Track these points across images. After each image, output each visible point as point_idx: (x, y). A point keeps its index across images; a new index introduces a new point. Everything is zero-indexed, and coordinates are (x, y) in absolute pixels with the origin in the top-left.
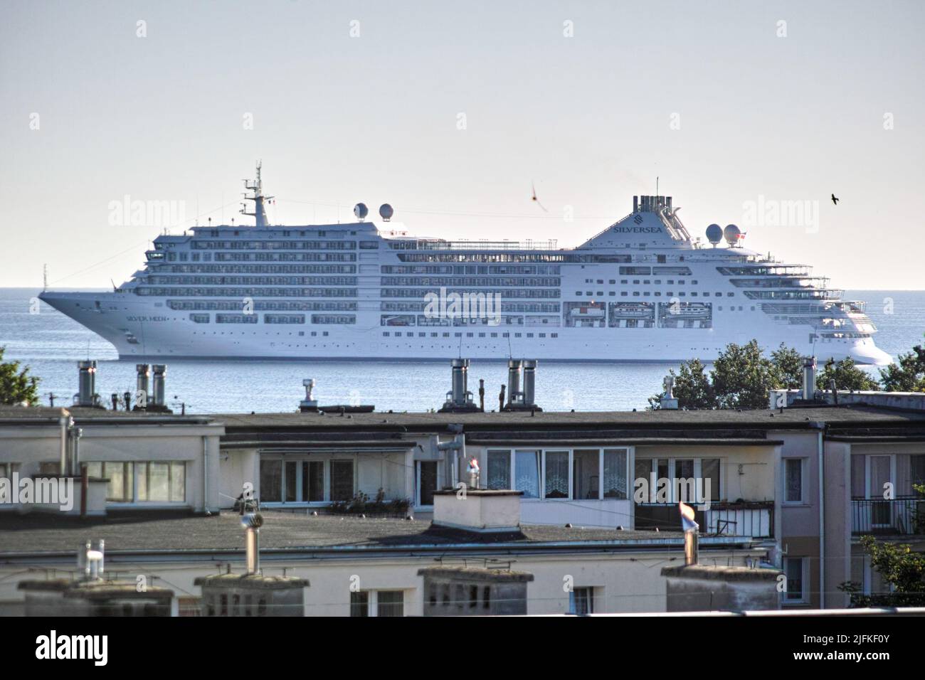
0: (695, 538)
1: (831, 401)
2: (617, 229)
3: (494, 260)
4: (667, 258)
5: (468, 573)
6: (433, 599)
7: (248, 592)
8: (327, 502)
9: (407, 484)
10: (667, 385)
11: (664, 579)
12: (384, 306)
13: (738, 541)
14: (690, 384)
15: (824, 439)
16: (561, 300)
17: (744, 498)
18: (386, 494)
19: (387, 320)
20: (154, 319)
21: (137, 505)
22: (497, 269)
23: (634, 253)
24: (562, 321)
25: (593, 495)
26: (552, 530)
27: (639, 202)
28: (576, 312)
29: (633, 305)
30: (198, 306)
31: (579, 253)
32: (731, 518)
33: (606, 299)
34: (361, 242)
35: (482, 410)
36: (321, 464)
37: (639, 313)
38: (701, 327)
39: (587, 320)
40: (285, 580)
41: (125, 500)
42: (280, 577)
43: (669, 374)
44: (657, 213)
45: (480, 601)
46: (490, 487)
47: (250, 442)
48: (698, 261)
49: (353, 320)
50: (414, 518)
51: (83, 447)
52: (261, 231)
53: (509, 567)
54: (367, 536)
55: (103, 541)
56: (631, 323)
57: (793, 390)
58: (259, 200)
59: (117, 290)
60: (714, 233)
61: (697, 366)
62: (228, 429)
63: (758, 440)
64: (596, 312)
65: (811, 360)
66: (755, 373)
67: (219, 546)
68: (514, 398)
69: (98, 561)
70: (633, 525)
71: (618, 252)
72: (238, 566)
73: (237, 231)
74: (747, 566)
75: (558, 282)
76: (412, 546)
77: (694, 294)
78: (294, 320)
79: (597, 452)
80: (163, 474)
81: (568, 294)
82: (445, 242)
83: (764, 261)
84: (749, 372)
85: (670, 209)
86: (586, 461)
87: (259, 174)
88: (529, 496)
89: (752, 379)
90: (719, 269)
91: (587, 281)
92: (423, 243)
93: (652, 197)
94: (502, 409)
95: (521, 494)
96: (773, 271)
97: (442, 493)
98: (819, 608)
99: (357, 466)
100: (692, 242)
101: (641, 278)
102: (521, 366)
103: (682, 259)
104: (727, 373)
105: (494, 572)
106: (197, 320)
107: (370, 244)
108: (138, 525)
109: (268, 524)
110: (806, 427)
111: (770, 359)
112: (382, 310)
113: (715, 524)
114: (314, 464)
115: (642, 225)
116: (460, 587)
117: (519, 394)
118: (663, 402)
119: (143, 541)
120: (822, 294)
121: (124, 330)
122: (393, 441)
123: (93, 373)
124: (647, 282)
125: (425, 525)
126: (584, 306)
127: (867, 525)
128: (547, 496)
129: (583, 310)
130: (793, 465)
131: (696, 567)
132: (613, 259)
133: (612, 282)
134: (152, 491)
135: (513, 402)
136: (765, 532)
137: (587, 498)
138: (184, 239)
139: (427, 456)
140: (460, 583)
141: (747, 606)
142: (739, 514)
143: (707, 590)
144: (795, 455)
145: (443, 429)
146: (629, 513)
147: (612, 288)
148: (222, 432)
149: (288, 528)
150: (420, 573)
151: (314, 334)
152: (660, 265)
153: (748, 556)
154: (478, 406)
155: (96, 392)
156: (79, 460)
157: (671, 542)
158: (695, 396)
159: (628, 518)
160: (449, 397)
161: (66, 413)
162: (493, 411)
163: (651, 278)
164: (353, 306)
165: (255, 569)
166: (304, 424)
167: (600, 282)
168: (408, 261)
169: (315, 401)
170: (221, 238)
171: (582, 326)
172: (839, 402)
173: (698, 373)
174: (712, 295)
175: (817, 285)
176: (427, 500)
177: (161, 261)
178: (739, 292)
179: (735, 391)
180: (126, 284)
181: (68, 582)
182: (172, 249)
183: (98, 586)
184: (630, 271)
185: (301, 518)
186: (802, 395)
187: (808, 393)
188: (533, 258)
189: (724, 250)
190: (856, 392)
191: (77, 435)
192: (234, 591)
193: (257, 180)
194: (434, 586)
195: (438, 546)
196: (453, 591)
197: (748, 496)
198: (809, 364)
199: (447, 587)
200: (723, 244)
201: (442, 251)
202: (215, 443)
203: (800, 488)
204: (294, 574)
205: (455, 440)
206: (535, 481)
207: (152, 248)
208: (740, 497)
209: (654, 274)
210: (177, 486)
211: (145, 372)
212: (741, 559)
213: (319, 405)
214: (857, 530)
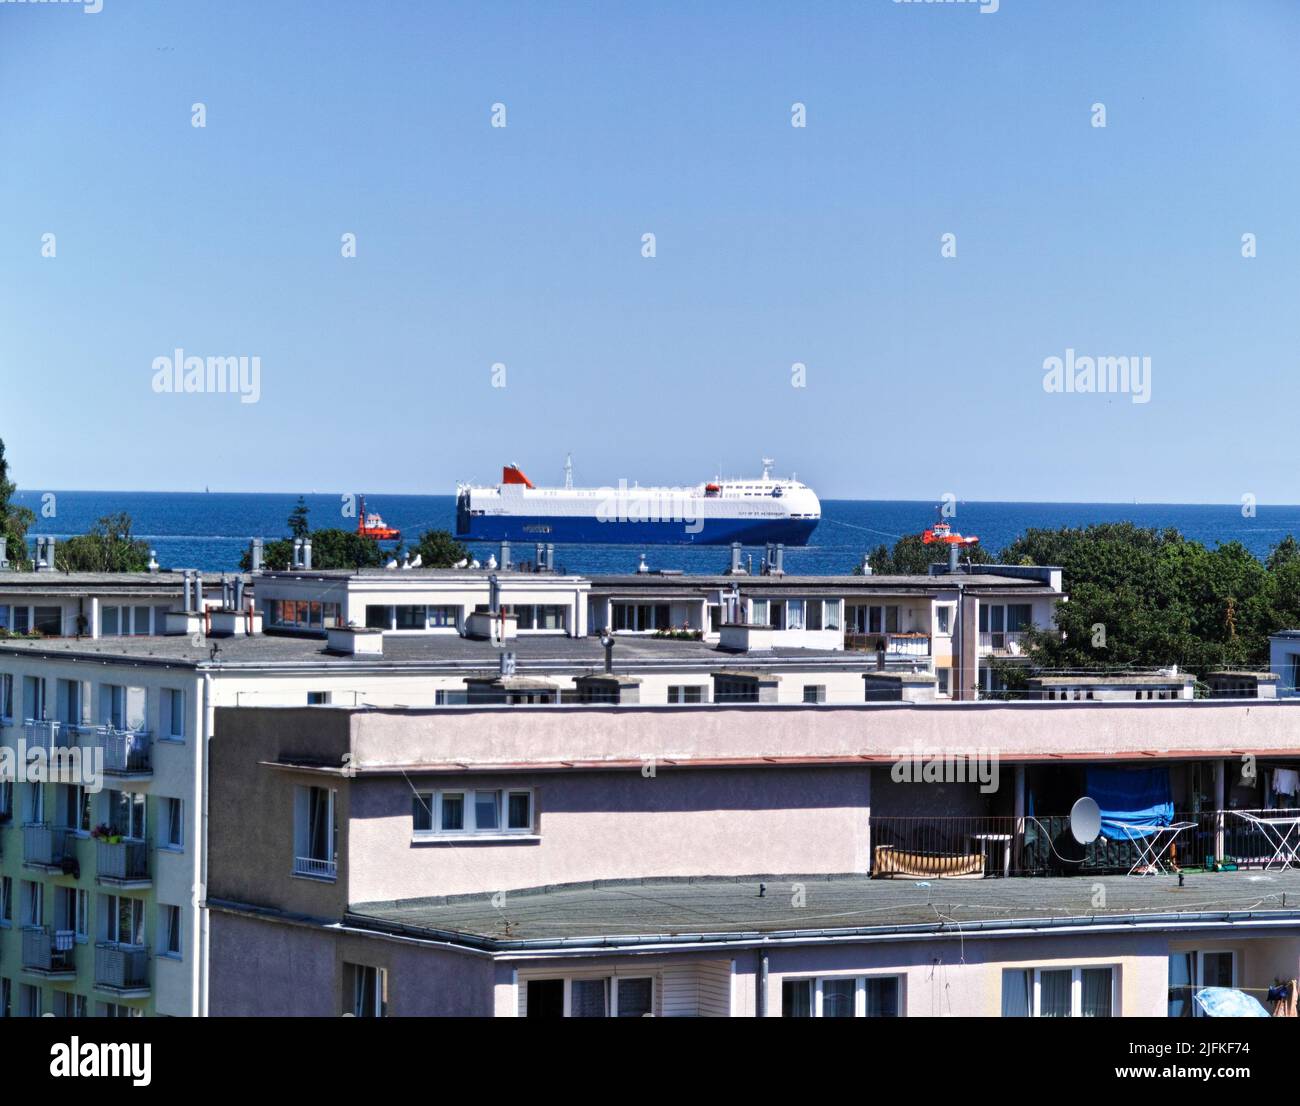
6: (720, 692)
8: (653, 631)
9: (702, 620)
13: (908, 658)
15: (963, 594)
36: (650, 607)
47: (605, 593)
55: (514, 654)
62: (592, 585)
63: (921, 594)
69: (512, 666)
70: (844, 647)
79: (822, 601)
99: (672, 609)
110: (951, 587)
122: (695, 593)
130: (943, 610)
136: (926, 652)
141: (916, 697)
143: (891, 688)
145: (725, 586)
146: (840, 639)
148: (589, 587)
150: (712, 675)
156: (499, 604)
157: (868, 658)
191: (499, 588)
194: (720, 684)
196: (732, 687)
199: (729, 685)
202: (584, 594)
203: (947, 624)
208: (909, 630)
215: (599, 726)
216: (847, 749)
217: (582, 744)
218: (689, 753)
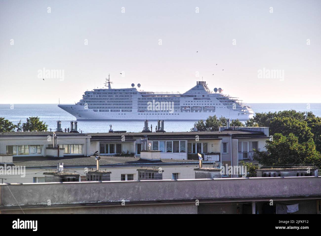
0: (202, 161)
1: (233, 129)
2: (193, 89)
3: (164, 97)
4: (205, 96)
5: (148, 170)
6: (140, 176)
7: (97, 175)
8: (115, 153)
9: (134, 149)
10: (195, 126)
11: (195, 171)
12: (139, 108)
13: (212, 162)
14: (200, 125)
15: (232, 138)
16: (180, 106)
17: (213, 152)
18: (129, 152)
19: (139, 111)
20: (85, 111)
21: (71, 154)
22: (165, 99)
23: (197, 95)
24: (180, 111)
25: (178, 152)
26: (168, 160)
27: (198, 83)
28: (183, 109)
29: (196, 107)
30: (95, 108)
31: (184, 95)
32: (210, 157)
33: (191, 106)
34: (133, 93)
35: (151, 132)
36: (114, 145)
37: (198, 109)
38: (213, 112)
39: (186, 111)
40: (106, 172)
41: (68, 153)
42: (105, 171)
43: (195, 123)
44: (202, 85)
45: (151, 177)
46: (153, 150)
47: (97, 140)
48: (212, 96)
49: (131, 111)
50: (136, 157)
51: (58, 141)
52: (109, 90)
53: (158, 169)
54: (125, 161)
55: (63, 163)
56: (196, 111)
57: (224, 127)
58: (109, 83)
59: (76, 104)
60: (216, 90)
61: (202, 121)
62: (92, 137)
63: (216, 138)
64: (188, 109)
65: (229, 119)
66: (215, 123)
67: (90, 164)
68: (159, 129)
69: (62, 168)
70: (187, 158)
71: (193, 94)
72: (95, 169)
73: (104, 90)
74: (214, 168)
75: (179, 102)
76: (135, 164)
77: (211, 104)
78: (117, 111)
79: (179, 141)
80: (77, 147)
81: (181, 105)
82: (153, 92)
83: (227, 96)
84: (214, 122)
85: (205, 84)
86: (176, 143)
87: (109, 77)
88: (163, 152)
89: (215, 124)
90: (217, 98)
91: (186, 101)
92: (148, 93)
93: (201, 82)
94: (156, 132)
95: (161, 151)
96: (230, 99)
97: (142, 151)
98: (231, 178)
99: (122, 145)
100: (211, 92)
101: (199, 101)
102: (161, 121)
103: (208, 96)
104: (209, 123)
105: (155, 170)
106: (95, 111)
107: (135, 93)
108: (71, 159)
109: (102, 159)
110: (227, 135)
111: (219, 119)
112: (138, 108)
113: (206, 158)
114: (112, 145)
115: (199, 88)
116: (147, 173)
117: (160, 128)
118: (194, 130)
119: (72, 163)
120: (241, 104)
121: (78, 113)
122: (131, 139)
123: (60, 124)
124: (200, 101)
125: (138, 159)
126: (185, 107)
127: (242, 158)
128: (167, 152)
129: (185, 108)
130: (225, 144)
131: (202, 168)
132: (192, 96)
133: (192, 102)
134: (74, 151)
135: (159, 130)
136: (218, 160)
137: (176, 152)
138: (92, 92)
139: (139, 143)
140: (147, 172)
141: (214, 177)
142: (212, 156)
143: (205, 174)
144: (225, 142)
145: (143, 136)
146: (186, 156)
147: (192, 103)
148: (91, 137)
149: (106, 160)
150: (137, 170)
151: (122, 114)
152: (203, 97)
153: (214, 166)
154: (151, 131)
155: (61, 128)
156: (57, 144)
157: (196, 162)
158: (201, 128)
159: (186, 157)
160: (144, 129)
161: (54, 133)
162: (154, 132)
163: (201, 100)
164: (131, 108)
165: (99, 169)
166: (110, 135)
167: (189, 101)
168: (144, 97)
169: (113, 130)
170: (100, 92)
171: (185, 112)
172: (235, 129)
173: (202, 123)
174: (215, 104)
175: (240, 102)
176: (139, 153)
177: (86, 97)
178: (222, 104)
179: (211, 127)
180: (78, 103)
181: (55, 173)
182: (89, 94)
183: (62, 173)
184: (196, 99)
185: (109, 157)
186: (226, 128)
187: (228, 127)
188: (173, 96)
189: (218, 94)
190: (239, 127)
191: (57, 138)
192: (94, 174)
193: (109, 78)
194: (141, 173)
195: (142, 164)
196: (145, 174)
197: (214, 151)
198: (228, 121)
199: (143, 173)
200: (218, 92)
201: (152, 94)
202: (89, 140)
203: (226, 149)
204: (108, 170)
205: (145, 139)
206: (164, 148)
207: (84, 94)
208: (212, 152)
209: (202, 100)
210: (80, 150)
211: (73, 123)
212: (212, 167)
213: (114, 131)
214: (240, 159)
215: (95, 190)
216: (189, 197)
217: (89, 197)
218: (129, 199)
